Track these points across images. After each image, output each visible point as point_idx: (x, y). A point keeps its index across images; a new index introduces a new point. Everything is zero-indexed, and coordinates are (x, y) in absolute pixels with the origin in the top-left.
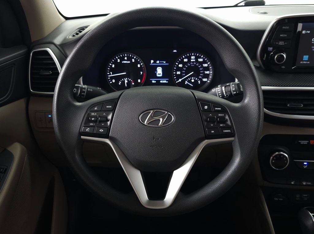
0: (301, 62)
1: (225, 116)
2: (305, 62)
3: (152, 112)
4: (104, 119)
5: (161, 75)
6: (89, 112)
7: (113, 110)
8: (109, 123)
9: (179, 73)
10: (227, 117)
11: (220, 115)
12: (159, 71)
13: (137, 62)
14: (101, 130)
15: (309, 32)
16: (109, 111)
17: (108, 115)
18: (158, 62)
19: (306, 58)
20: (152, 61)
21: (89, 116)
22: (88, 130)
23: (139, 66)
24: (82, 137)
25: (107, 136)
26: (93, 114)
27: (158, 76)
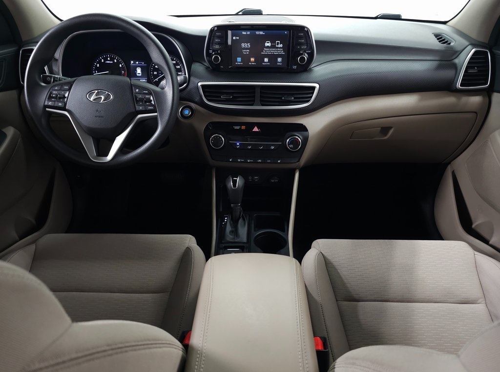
0: (236, 63)
1: (150, 97)
2: (239, 63)
3: (96, 91)
4: (62, 96)
5: (140, 75)
6: (51, 90)
7: (69, 90)
8: (66, 100)
9: (155, 73)
10: (152, 98)
11: (147, 96)
12: (139, 71)
13: (118, 63)
14: (60, 104)
15: (238, 38)
16: (66, 90)
17: (65, 93)
18: (137, 63)
19: (239, 59)
20: (132, 62)
21: (51, 93)
22: (50, 103)
23: (120, 66)
24: (47, 109)
25: (65, 109)
26: (54, 92)
27: (138, 75)
